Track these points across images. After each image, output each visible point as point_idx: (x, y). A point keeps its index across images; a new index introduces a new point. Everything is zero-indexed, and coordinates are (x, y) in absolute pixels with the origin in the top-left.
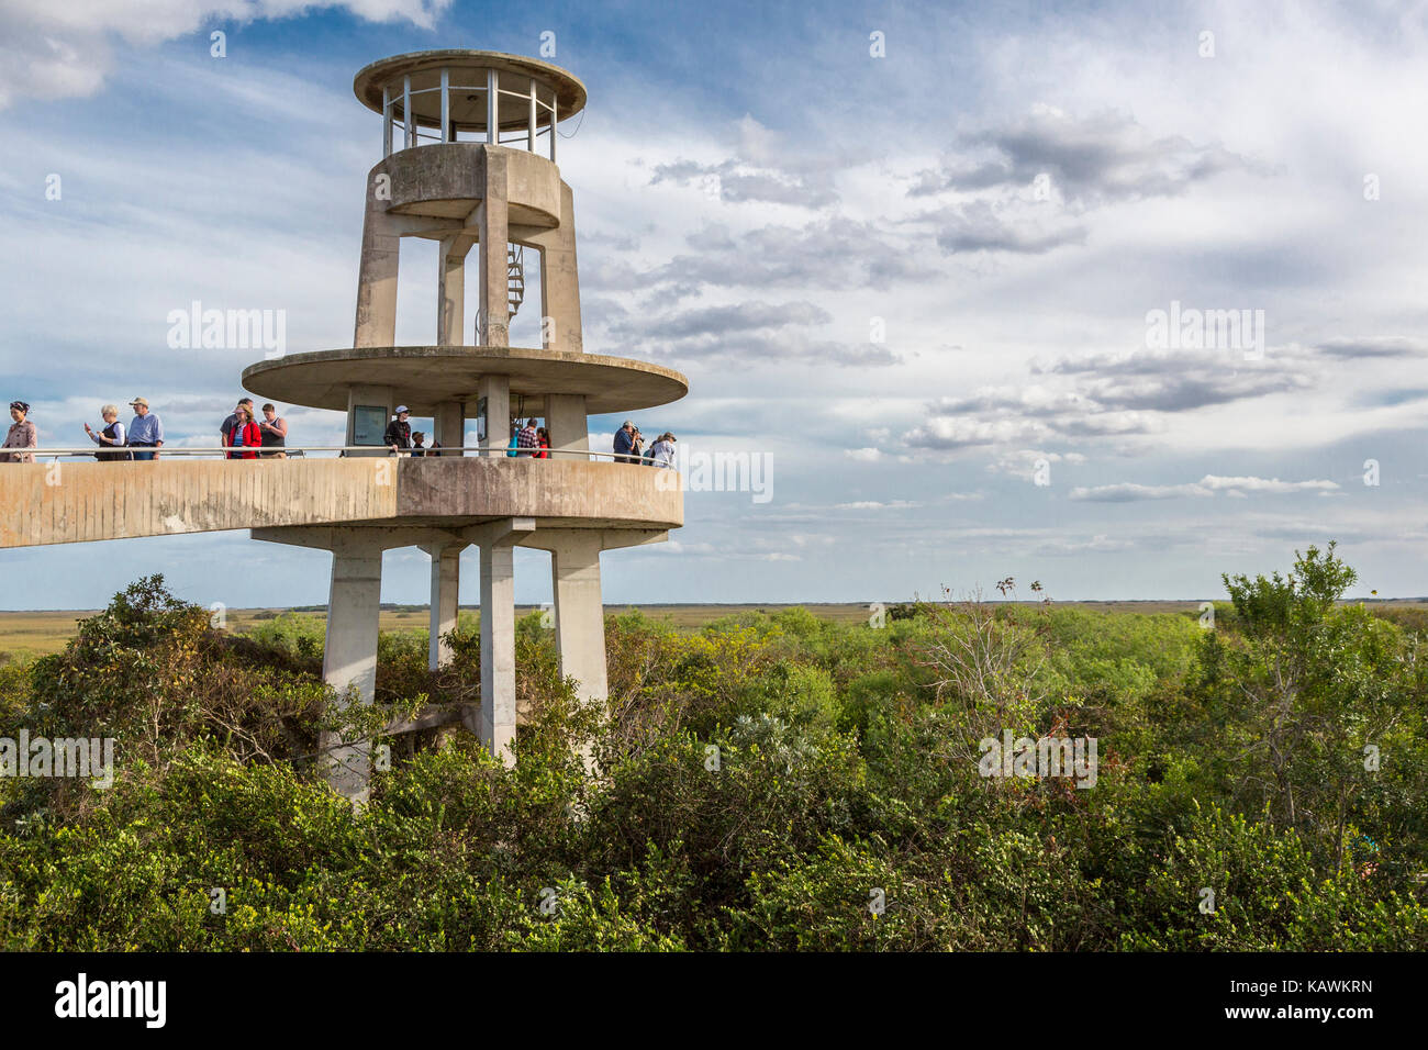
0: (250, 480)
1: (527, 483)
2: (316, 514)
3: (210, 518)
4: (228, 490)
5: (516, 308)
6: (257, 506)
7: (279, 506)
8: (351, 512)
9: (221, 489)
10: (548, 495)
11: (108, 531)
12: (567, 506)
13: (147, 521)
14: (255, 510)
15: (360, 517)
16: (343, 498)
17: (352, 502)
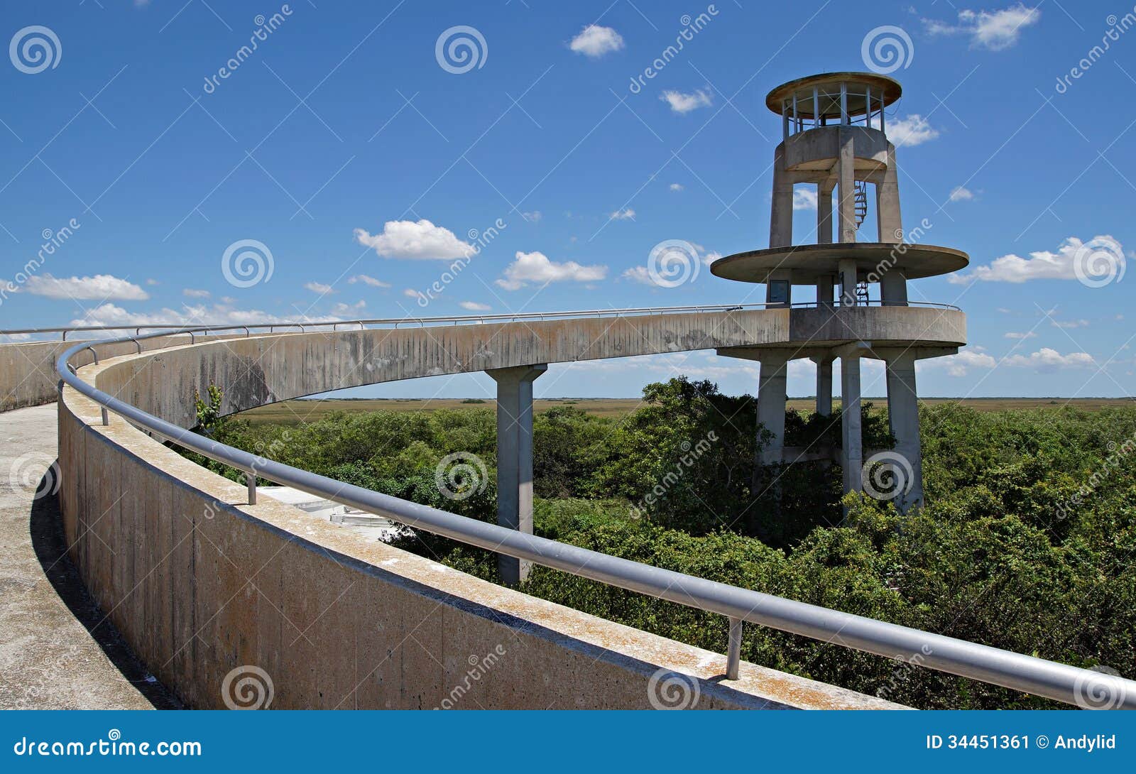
0: (711, 323)
1: (865, 321)
2: (746, 340)
3: (691, 343)
4: (699, 329)
5: (863, 219)
6: (715, 337)
7: (726, 336)
8: (766, 339)
9: (696, 328)
10: (878, 328)
11: (640, 351)
12: (890, 333)
13: (659, 346)
14: (714, 339)
15: (770, 342)
16: (761, 332)
17: (766, 333)
